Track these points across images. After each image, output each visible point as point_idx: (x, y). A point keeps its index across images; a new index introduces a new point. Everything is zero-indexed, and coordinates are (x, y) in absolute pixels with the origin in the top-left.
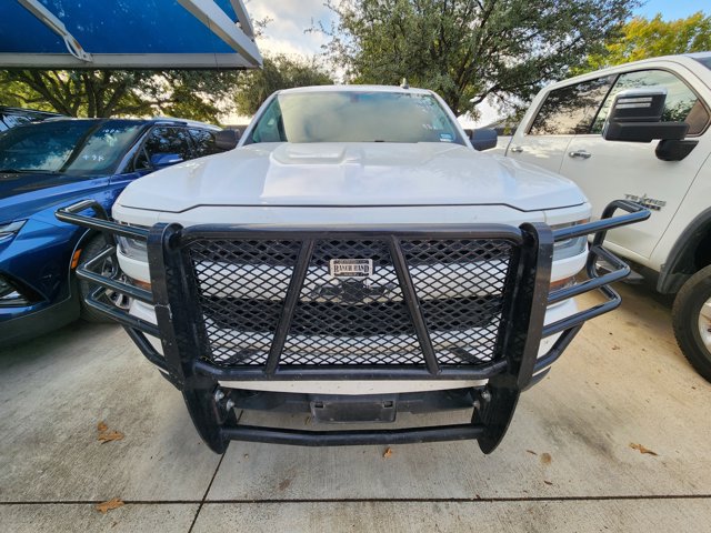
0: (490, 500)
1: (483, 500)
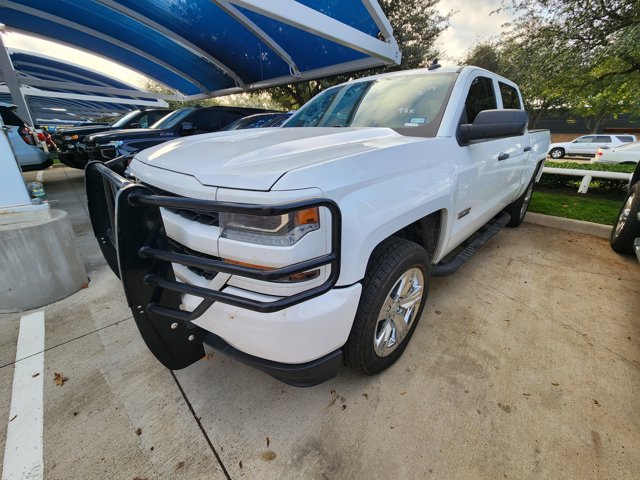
0: (201, 427)
1: (199, 424)
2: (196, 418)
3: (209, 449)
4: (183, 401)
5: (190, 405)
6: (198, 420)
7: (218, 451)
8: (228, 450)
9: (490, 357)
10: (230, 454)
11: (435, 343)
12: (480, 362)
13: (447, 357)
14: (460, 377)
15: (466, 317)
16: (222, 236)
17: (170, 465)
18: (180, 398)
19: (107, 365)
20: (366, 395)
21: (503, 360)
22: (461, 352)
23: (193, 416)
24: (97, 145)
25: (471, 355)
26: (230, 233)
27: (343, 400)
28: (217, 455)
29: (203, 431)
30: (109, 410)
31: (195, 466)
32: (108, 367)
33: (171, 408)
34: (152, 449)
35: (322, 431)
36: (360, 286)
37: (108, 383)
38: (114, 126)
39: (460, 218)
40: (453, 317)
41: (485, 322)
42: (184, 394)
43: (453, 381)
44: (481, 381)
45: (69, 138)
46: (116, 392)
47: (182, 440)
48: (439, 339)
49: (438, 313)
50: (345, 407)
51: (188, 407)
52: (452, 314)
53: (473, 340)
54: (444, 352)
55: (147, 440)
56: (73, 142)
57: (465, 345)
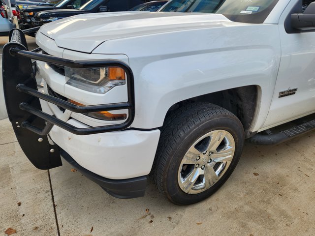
1: (54, 209)
2: (54, 205)
3: (55, 224)
4: (50, 193)
5: (53, 196)
6: (54, 206)
7: (60, 227)
8: (66, 227)
9: (286, 216)
10: (66, 230)
11: (242, 195)
12: (274, 218)
13: (247, 208)
14: (251, 224)
15: (280, 183)
16: (68, 83)
17: (30, 227)
18: (48, 191)
19: (14, 163)
20: (170, 218)
21: (296, 221)
22: (262, 207)
23: (52, 203)
24: (41, 20)
25: (270, 211)
26: (73, 82)
27: (152, 217)
28: (58, 229)
29: (55, 214)
30: (7, 188)
31: (44, 231)
32: (14, 165)
33: (42, 196)
34: (24, 215)
35: (129, 233)
36: (158, 131)
37: (11, 173)
38: (57, 7)
39: (280, 97)
40: (268, 180)
41: (296, 189)
42: (51, 189)
43: (244, 226)
44: (268, 231)
45: (27, 14)
46: (14, 179)
47: (41, 215)
48: (247, 194)
49: (255, 174)
50: (151, 221)
51: (51, 198)
52: (268, 178)
53: (277, 200)
54: (246, 204)
55: (22, 210)
56: (30, 17)
57: (268, 202)
